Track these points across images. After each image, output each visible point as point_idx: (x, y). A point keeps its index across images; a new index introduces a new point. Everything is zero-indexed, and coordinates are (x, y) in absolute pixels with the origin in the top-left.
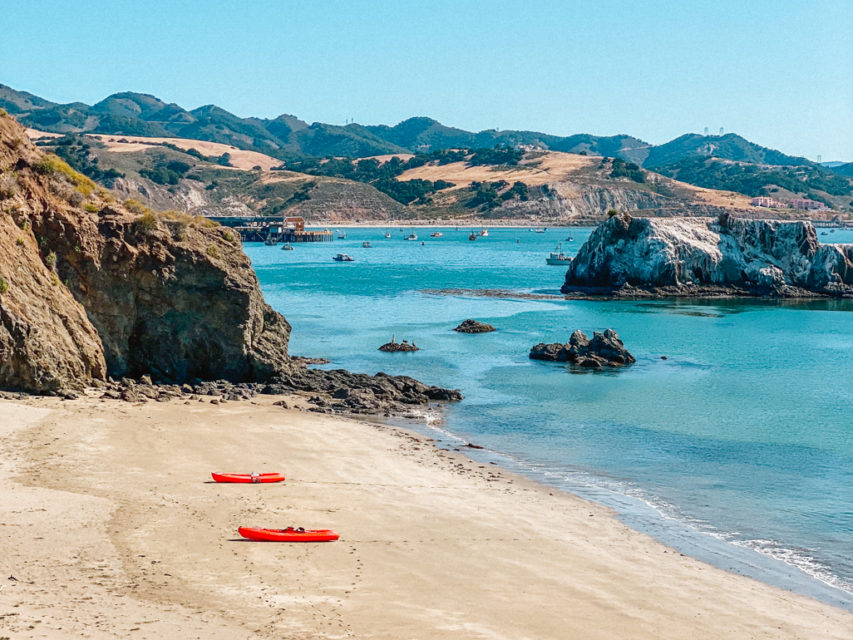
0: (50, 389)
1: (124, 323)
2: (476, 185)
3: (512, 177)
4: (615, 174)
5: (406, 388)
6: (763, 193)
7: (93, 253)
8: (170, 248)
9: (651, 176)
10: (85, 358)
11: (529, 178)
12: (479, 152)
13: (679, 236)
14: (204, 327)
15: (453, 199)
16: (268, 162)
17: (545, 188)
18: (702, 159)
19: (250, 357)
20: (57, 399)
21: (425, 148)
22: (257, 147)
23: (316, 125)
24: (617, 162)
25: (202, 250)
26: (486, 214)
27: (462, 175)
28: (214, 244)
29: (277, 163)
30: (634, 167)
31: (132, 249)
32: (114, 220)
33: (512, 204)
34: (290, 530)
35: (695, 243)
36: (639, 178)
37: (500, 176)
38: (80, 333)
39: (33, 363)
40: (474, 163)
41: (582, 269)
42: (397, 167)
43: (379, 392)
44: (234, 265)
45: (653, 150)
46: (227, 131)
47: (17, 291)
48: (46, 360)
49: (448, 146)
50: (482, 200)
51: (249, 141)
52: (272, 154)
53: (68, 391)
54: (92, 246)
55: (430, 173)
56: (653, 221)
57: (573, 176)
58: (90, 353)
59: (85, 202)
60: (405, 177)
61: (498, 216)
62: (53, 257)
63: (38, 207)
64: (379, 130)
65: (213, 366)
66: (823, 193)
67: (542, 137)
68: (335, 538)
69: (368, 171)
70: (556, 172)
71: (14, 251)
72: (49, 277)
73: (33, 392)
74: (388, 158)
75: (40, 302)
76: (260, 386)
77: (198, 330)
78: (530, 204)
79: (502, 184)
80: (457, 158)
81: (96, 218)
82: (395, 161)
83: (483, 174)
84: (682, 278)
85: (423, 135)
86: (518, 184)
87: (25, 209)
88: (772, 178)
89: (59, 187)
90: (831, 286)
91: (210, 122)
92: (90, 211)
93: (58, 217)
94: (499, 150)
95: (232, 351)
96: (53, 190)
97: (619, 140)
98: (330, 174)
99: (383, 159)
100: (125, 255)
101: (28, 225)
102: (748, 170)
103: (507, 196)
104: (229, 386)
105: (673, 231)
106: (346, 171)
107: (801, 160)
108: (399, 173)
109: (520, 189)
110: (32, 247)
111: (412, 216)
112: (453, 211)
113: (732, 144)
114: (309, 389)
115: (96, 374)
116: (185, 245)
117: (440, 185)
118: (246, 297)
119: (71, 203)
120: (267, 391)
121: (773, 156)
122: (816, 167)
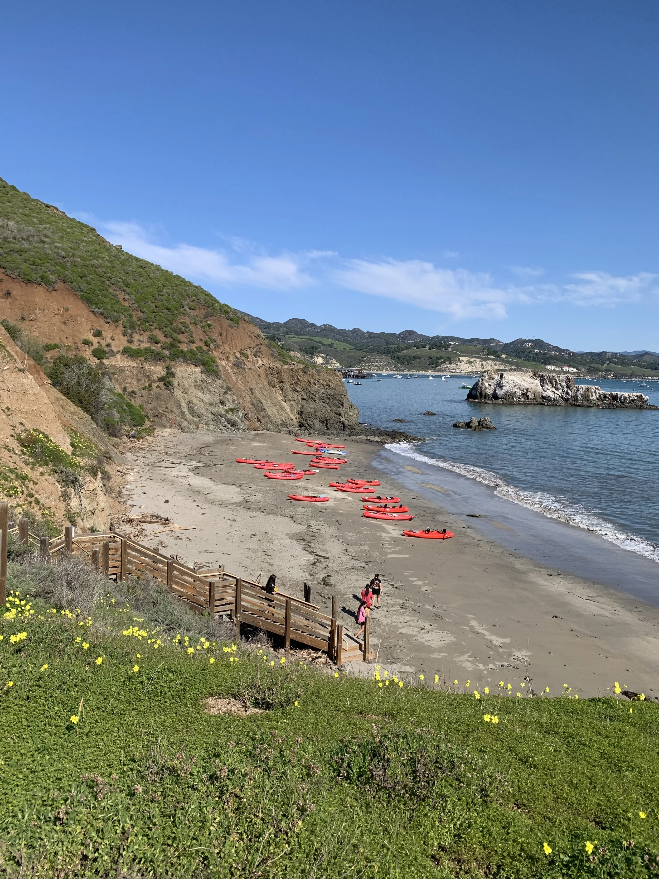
2: (430, 357)
3: (445, 354)
4: (488, 354)
9: (504, 356)
12: (433, 345)
13: (516, 380)
16: (348, 347)
18: (525, 349)
19: (343, 423)
22: (345, 341)
23: (368, 333)
24: (490, 349)
26: (434, 369)
29: (352, 347)
30: (496, 352)
33: (445, 366)
35: (522, 383)
36: (499, 357)
37: (440, 354)
38: (280, 411)
39: (263, 421)
40: (430, 349)
41: (474, 392)
42: (399, 350)
44: (339, 386)
45: (504, 345)
46: (333, 334)
47: (257, 393)
49: (420, 342)
50: (433, 363)
52: (350, 343)
55: (413, 352)
58: (283, 418)
60: (402, 354)
61: (439, 371)
63: (266, 361)
64: (393, 335)
65: (329, 425)
71: (257, 377)
74: (396, 346)
75: (267, 398)
76: (347, 433)
78: (453, 366)
79: (442, 358)
80: (424, 346)
83: (434, 353)
84: (517, 397)
85: (410, 337)
86: (448, 358)
88: (554, 358)
90: (579, 402)
93: (274, 365)
94: (440, 343)
95: (337, 419)
96: (272, 355)
97: (490, 341)
101: (263, 368)
102: (545, 354)
103: (444, 362)
105: (513, 378)
108: (399, 352)
109: (449, 360)
110: (263, 376)
113: (538, 343)
117: (416, 357)
118: (342, 398)
120: (350, 435)
121: (556, 349)
122: (574, 354)
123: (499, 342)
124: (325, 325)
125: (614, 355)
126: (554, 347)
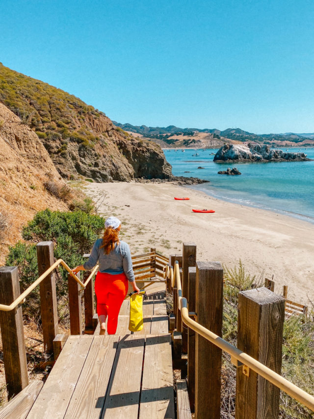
0: (124, 180)
1: (137, 166)
2: (184, 140)
3: (192, 138)
4: (214, 137)
5: (198, 180)
6: (245, 141)
7: (130, 150)
8: (147, 149)
9: (222, 138)
10: (129, 173)
11: (195, 138)
12: (185, 133)
13: (239, 148)
14: (154, 167)
15: (179, 143)
16: (140, 136)
17: (199, 141)
18: (232, 134)
19: (164, 174)
20: (126, 183)
21: (173, 132)
22: (138, 132)
23: (150, 127)
24: (214, 135)
25: (153, 149)
26: (186, 146)
27: (181, 138)
28: (156, 147)
29: (142, 136)
30: (218, 136)
31: (138, 149)
32: (134, 142)
33: (192, 144)
34: (204, 210)
36: (219, 138)
37: (189, 138)
38: (128, 168)
39: (120, 174)
40: (184, 135)
41: (218, 156)
42: (167, 136)
43: (193, 181)
44: (160, 152)
45: (221, 132)
46: (131, 129)
47: (115, 158)
48: (123, 174)
49: (178, 132)
50: (186, 143)
51: (136, 131)
52: (141, 134)
53: (128, 181)
54: (130, 148)
55: (175, 137)
56: (234, 145)
57: (205, 138)
58: (131, 173)
59: (127, 138)
60: (169, 139)
61: (189, 147)
62: (121, 150)
63: (117, 139)
64: (163, 128)
65: (156, 175)
66: (258, 141)
67: (197, 130)
68: (214, 212)
69: (161, 137)
70: (201, 137)
71: (114, 149)
72: (121, 155)
73: (120, 181)
74: (165, 134)
75: (120, 161)
76: (167, 180)
77: (153, 167)
78: (196, 144)
79: (190, 140)
80: (180, 134)
81: (130, 141)
82: (167, 135)
83: (186, 138)
84: (240, 158)
85: (172, 129)
86: (193, 140)
87: (115, 139)
88: (246, 138)
89: (121, 134)
90: (272, 159)
91: (128, 127)
92: (129, 140)
93: (122, 141)
94: (189, 132)
95: (160, 172)
96: (120, 135)
97: (214, 130)
98: (154, 138)
99: (165, 135)
100: (137, 150)
101: (116, 143)
102: (242, 136)
103: (191, 142)
104: (160, 180)
105: (238, 147)
106: (157, 137)
107: (253, 134)
109: (194, 141)
110: (117, 148)
111: (171, 147)
112: (180, 146)
113: (238, 130)
114: (177, 180)
115: (132, 177)
116: (149, 148)
117: (177, 140)
118: (163, 160)
119: (125, 138)
120: (168, 181)
121: (247, 133)
122: (256, 135)
123: (218, 130)
124: (126, 124)
125: (276, 135)
126: (246, 132)
